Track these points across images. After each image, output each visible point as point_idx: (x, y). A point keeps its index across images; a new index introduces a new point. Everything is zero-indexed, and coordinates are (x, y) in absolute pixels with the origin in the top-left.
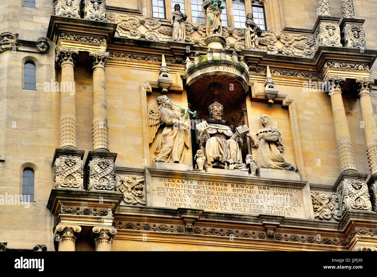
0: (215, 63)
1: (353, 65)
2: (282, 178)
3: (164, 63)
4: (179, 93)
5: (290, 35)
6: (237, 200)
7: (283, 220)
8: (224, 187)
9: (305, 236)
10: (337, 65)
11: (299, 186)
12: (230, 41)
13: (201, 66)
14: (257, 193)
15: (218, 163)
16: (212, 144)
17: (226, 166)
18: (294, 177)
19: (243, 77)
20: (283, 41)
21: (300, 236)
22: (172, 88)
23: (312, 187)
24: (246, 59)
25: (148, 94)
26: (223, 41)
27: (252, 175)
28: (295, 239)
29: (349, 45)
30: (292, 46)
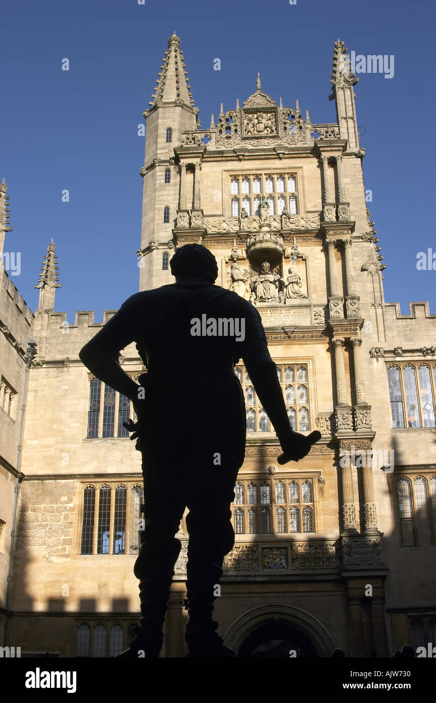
0: (261, 242)
1: (341, 231)
2: (298, 303)
3: (235, 244)
4: (244, 259)
5: (310, 215)
6: (272, 319)
7: (296, 327)
8: (265, 312)
9: (309, 334)
10: (332, 232)
11: (308, 306)
12: (274, 224)
13: (254, 244)
14: (284, 314)
15: (262, 299)
16: (260, 289)
17: (267, 301)
18: (305, 302)
19: (278, 247)
20: (305, 220)
21: (306, 335)
22: (239, 258)
23: (315, 306)
24: (281, 235)
25: (226, 263)
26: (269, 226)
27: (281, 304)
28: (303, 337)
29: (340, 219)
30: (310, 222)
